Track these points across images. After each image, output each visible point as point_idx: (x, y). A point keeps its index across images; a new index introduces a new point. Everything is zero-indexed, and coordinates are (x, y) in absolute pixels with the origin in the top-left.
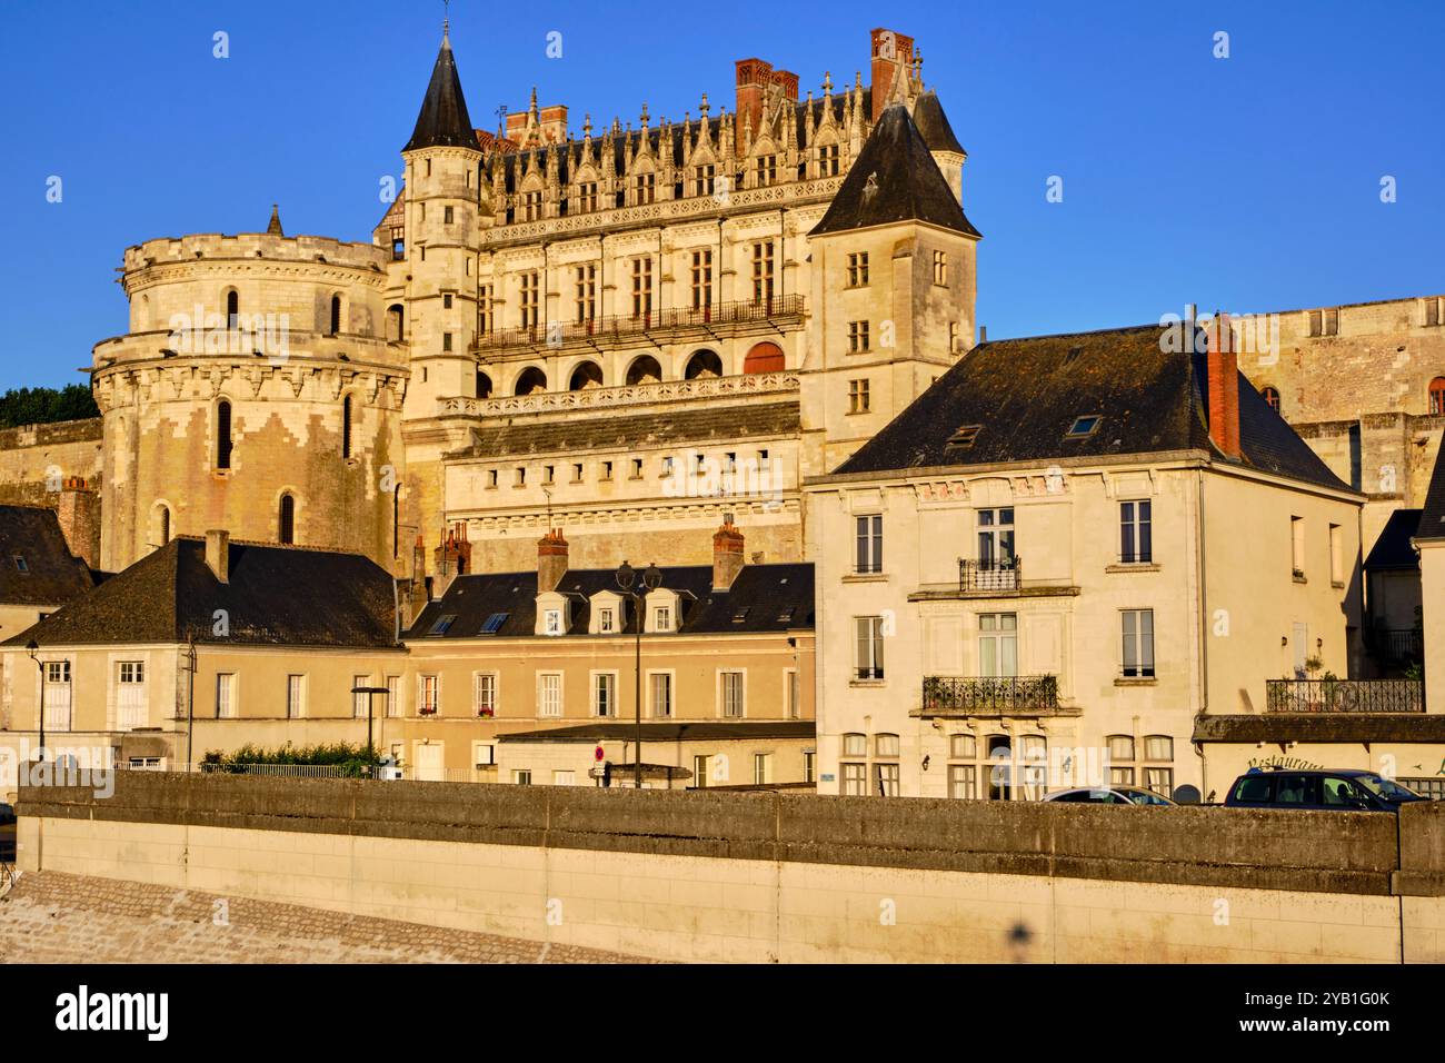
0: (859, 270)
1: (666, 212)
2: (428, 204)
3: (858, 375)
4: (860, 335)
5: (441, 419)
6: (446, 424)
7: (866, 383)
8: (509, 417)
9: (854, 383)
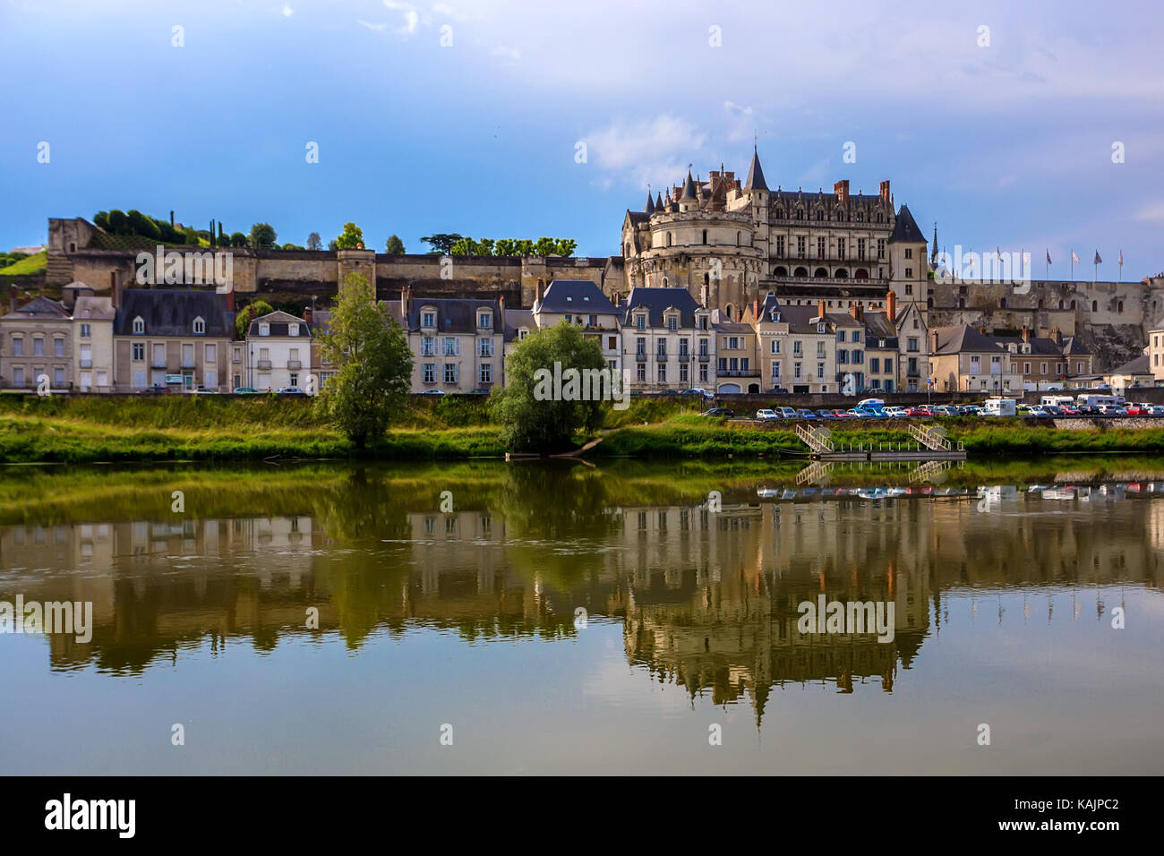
0: (908, 254)
1: (833, 225)
2: (760, 209)
3: (909, 284)
4: (909, 272)
5: (768, 281)
6: (770, 284)
7: (911, 286)
8: (784, 283)
9: (907, 286)
